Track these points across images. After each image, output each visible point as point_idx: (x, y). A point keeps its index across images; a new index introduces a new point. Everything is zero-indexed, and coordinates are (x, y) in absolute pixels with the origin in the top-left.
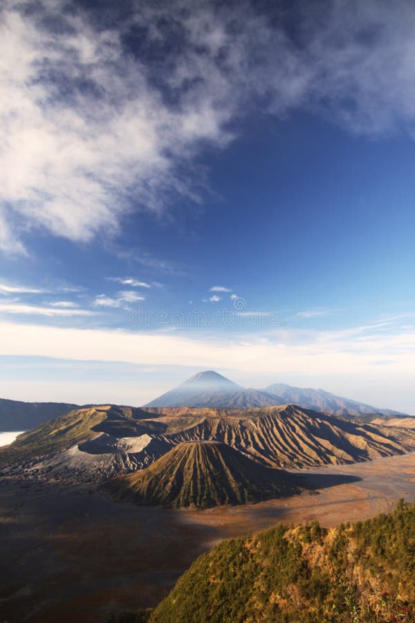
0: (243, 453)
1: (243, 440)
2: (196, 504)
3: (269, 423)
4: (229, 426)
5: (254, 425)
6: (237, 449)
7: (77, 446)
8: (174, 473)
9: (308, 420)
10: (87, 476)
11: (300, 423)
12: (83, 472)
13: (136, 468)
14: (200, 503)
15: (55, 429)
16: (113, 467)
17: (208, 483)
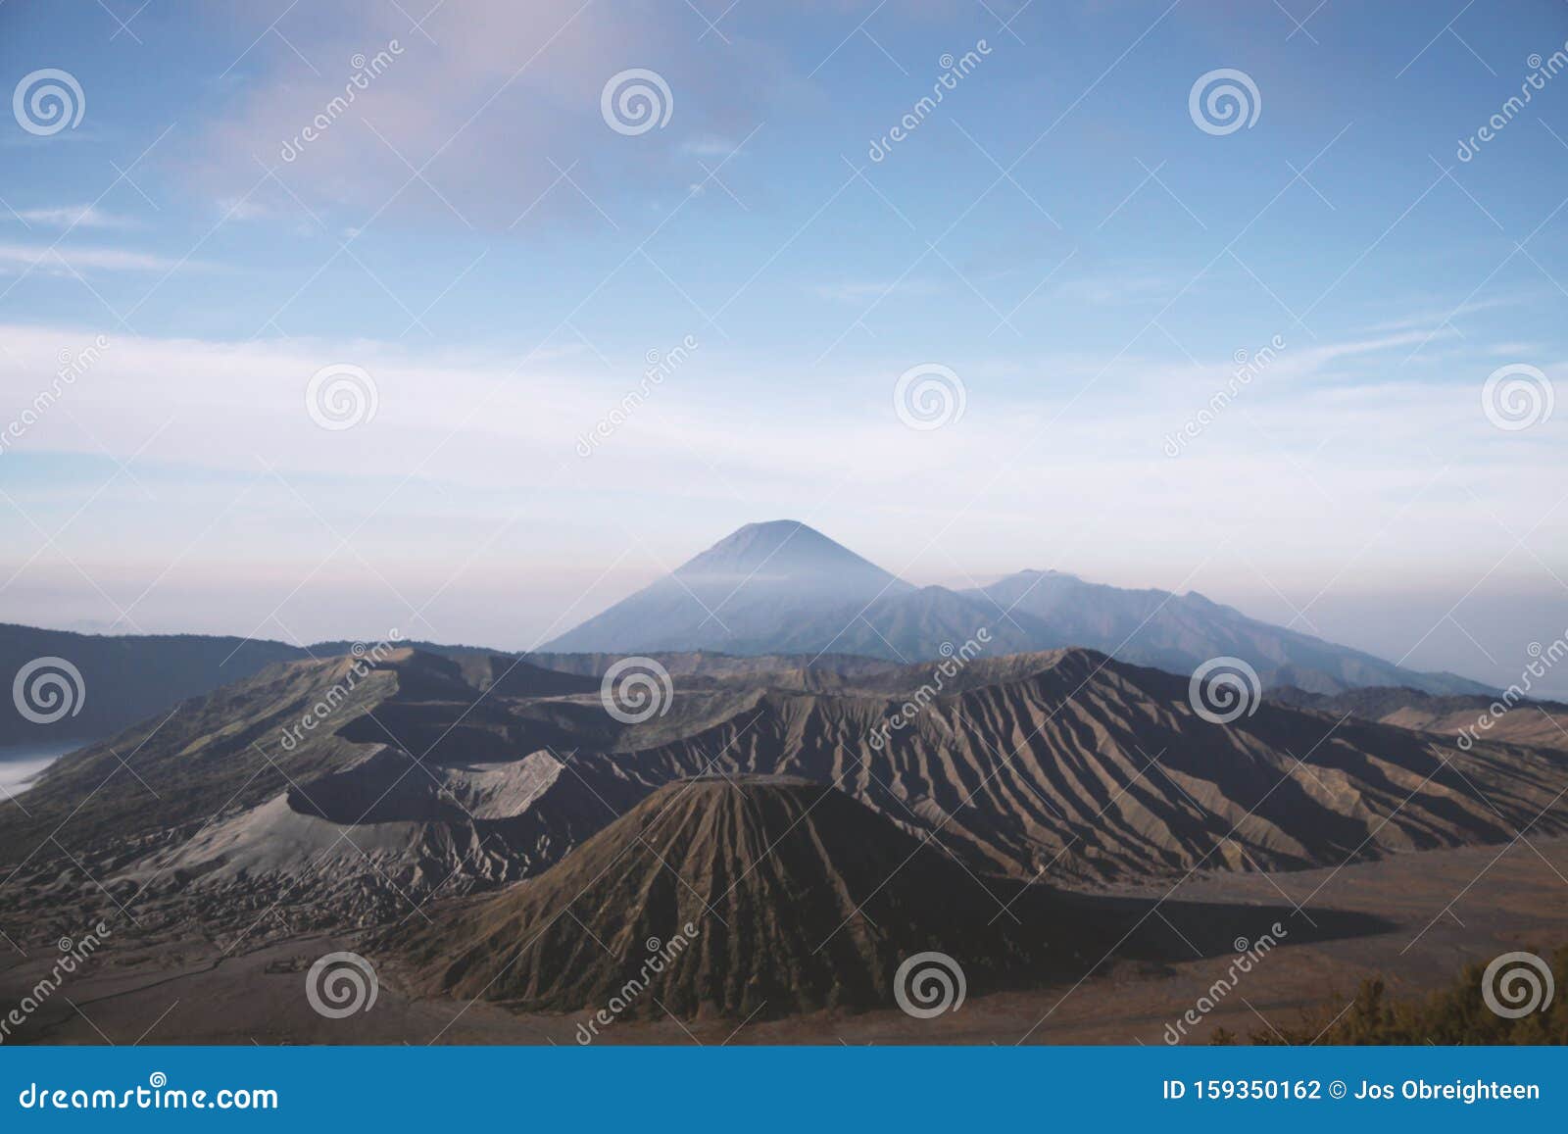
0: (899, 823)
1: (898, 775)
2: (720, 1004)
3: (997, 714)
4: (849, 723)
5: (942, 719)
6: (877, 809)
7: (284, 796)
8: (644, 890)
9: (1142, 706)
10: (319, 906)
11: (1112, 716)
12: (307, 889)
13: (503, 875)
14: (737, 1001)
15: (201, 734)
16: (419, 872)
17: (766, 929)
